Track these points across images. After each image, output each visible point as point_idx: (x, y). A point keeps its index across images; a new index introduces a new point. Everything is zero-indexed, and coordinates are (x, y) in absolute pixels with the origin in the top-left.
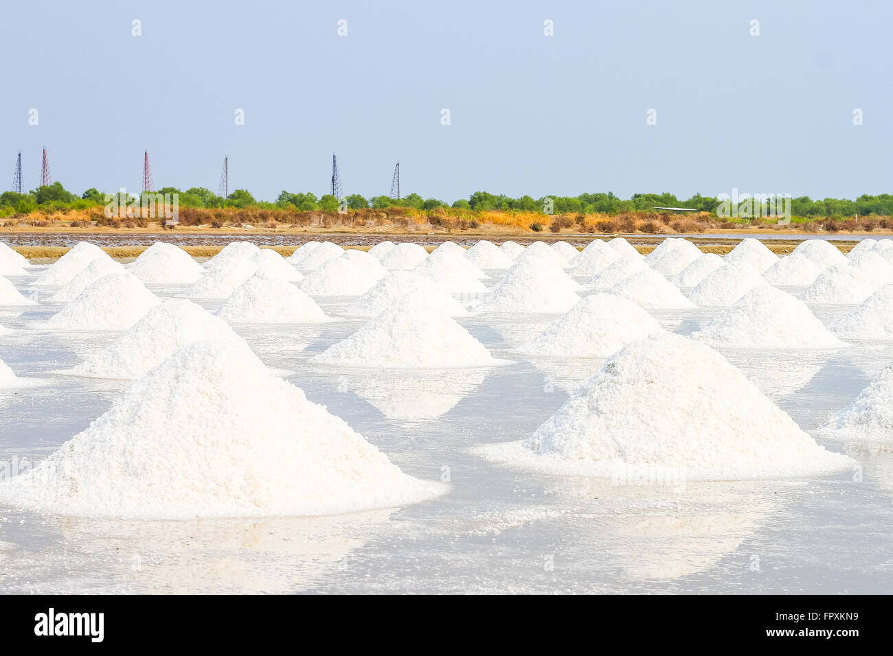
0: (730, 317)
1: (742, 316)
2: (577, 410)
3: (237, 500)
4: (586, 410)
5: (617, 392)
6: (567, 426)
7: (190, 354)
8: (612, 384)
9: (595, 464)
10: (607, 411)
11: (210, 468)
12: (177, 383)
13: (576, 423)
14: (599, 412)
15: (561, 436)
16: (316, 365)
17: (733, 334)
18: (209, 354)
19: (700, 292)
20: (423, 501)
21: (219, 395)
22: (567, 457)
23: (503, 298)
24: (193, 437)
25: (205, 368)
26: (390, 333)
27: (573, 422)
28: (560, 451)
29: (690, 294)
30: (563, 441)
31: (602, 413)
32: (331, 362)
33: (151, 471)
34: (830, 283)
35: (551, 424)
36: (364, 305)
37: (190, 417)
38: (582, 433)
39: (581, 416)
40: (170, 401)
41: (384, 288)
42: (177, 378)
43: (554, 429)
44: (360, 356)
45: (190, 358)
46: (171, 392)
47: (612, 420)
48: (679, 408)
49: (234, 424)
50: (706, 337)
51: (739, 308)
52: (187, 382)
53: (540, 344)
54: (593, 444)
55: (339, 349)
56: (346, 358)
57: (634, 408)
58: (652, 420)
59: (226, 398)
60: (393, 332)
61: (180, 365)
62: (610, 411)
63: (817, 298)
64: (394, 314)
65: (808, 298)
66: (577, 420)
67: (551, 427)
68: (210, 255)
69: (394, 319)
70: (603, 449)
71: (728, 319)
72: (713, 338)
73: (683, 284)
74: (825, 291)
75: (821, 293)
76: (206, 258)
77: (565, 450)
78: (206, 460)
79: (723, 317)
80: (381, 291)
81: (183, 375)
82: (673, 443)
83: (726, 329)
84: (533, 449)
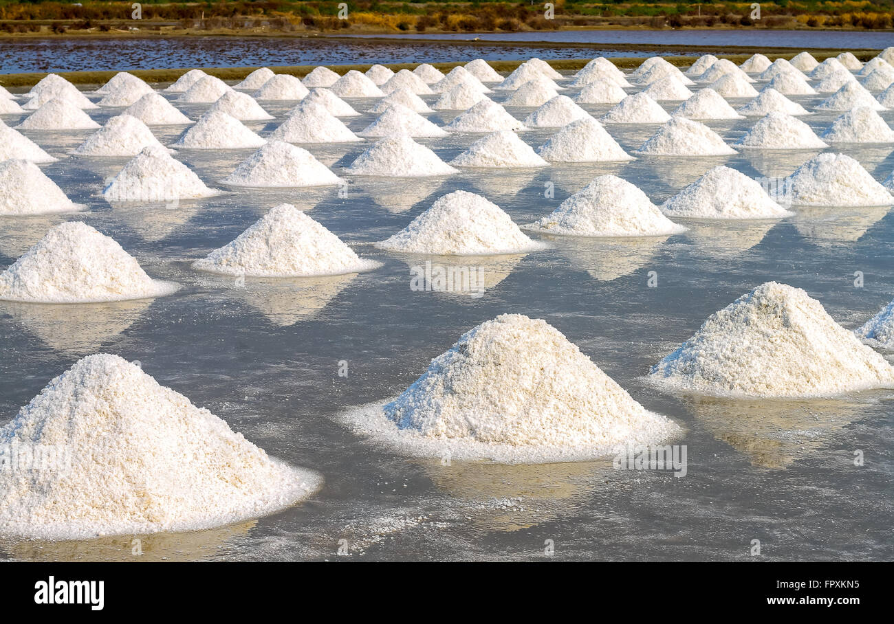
0: (576, 205)
1: (586, 204)
2: (433, 388)
3: (133, 516)
4: (441, 388)
5: (469, 374)
6: (425, 403)
7: (87, 370)
8: (464, 365)
9: (449, 442)
10: (460, 391)
11: (107, 486)
12: (77, 400)
13: (433, 401)
14: (453, 393)
15: (420, 413)
16: (200, 273)
17: (578, 222)
18: (104, 372)
19: (551, 147)
20: (298, 504)
21: (114, 414)
22: (425, 434)
23: (371, 162)
24: (93, 456)
25: (101, 387)
26: (267, 243)
27: (429, 400)
28: (419, 428)
29: (542, 149)
30: (421, 418)
31: (455, 393)
32: (213, 268)
33: (56, 489)
34: (669, 135)
35: (411, 398)
36: (243, 174)
37: (89, 436)
38: (437, 412)
39: (437, 394)
40: (70, 419)
41: (261, 159)
42: (76, 394)
43: (413, 404)
44: (240, 265)
45: (88, 375)
46: (71, 411)
47: (464, 400)
48: (523, 390)
49: (128, 443)
50: (554, 223)
51: (584, 196)
52: (85, 401)
53: (404, 241)
54: (447, 422)
55: (221, 257)
56: (227, 265)
57: (484, 390)
58: (499, 401)
59: (121, 418)
60: (270, 242)
61: (79, 380)
62: (463, 391)
63: (657, 149)
64: (271, 224)
65: (649, 149)
66: (433, 398)
67: (411, 401)
68: (99, 82)
69: (271, 229)
70: (457, 427)
71: (574, 207)
72: (561, 225)
73: (536, 124)
74: (664, 143)
75: (661, 145)
76: (96, 85)
77: (423, 428)
78: (104, 478)
79: (569, 204)
80: (258, 161)
81: (82, 394)
82: (518, 423)
83: (571, 217)
84: (395, 420)
